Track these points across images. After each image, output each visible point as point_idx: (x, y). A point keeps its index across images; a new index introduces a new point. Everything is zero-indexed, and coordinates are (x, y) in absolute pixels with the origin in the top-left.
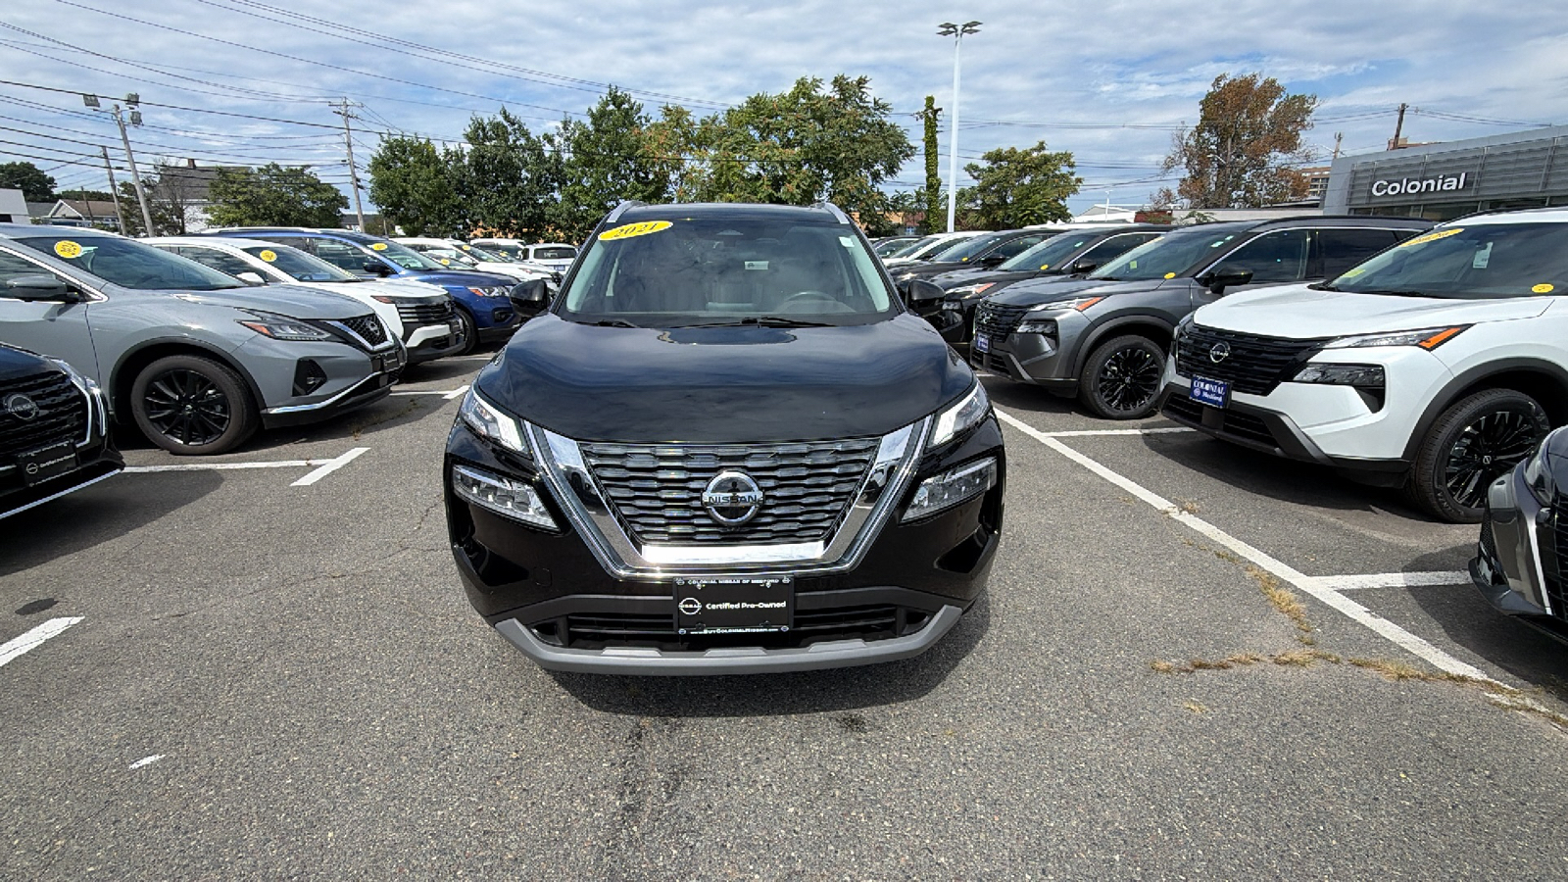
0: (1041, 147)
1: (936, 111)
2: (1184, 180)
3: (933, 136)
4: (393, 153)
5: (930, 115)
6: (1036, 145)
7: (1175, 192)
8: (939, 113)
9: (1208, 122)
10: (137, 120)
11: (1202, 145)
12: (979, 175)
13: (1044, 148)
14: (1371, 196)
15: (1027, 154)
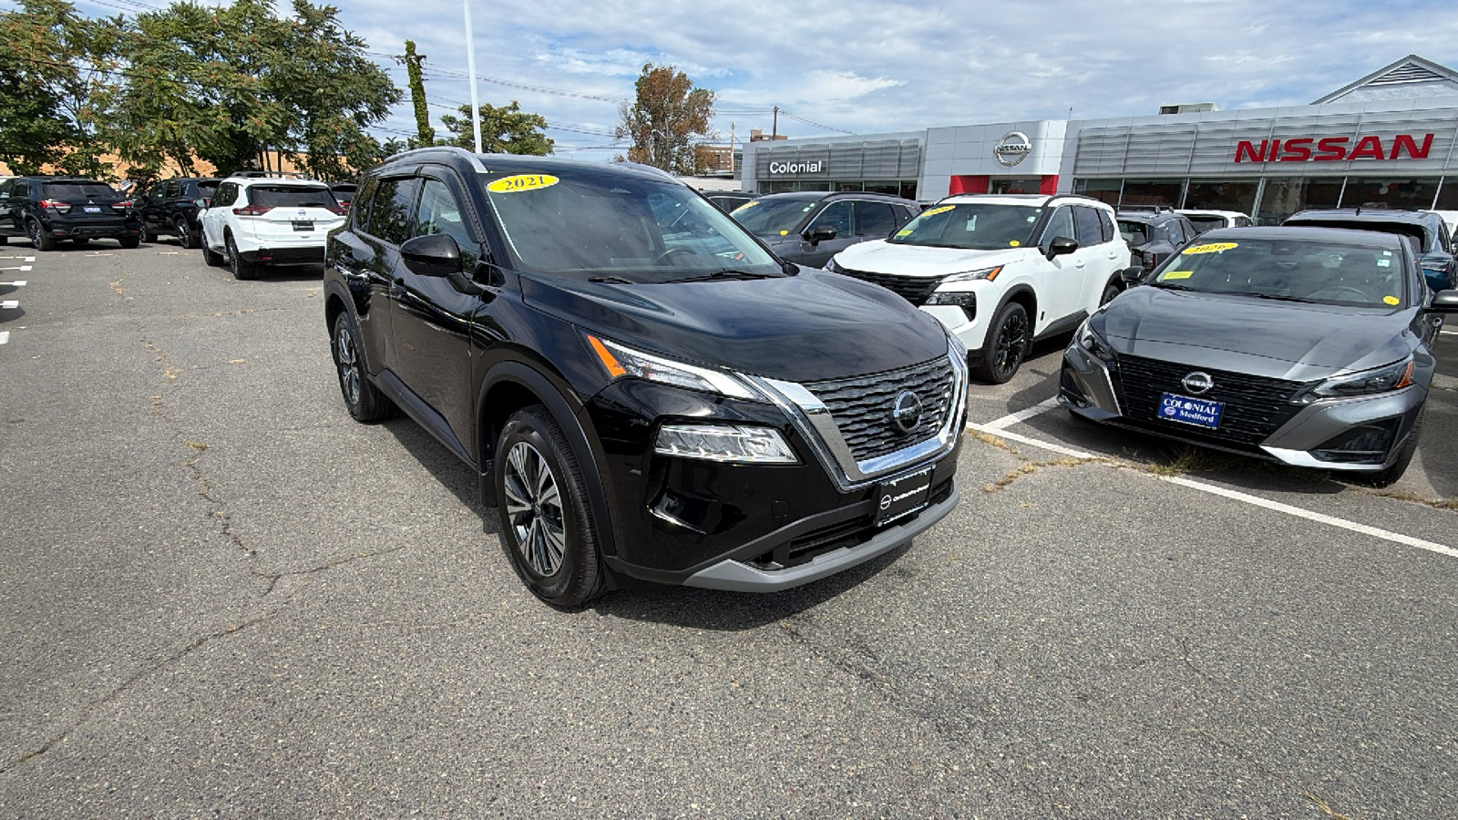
0: (515, 107)
1: (419, 58)
2: (631, 149)
3: (419, 83)
5: (413, 60)
6: (510, 104)
7: (626, 158)
8: (423, 60)
9: (643, 101)
11: (640, 120)
12: (456, 127)
13: (517, 108)
14: (770, 173)
15: (503, 112)
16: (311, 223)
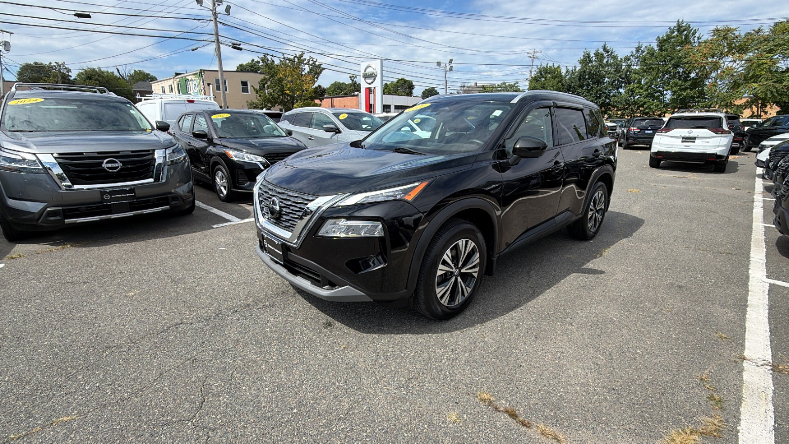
4: (541, 74)
10: (451, 69)
16: (695, 138)
